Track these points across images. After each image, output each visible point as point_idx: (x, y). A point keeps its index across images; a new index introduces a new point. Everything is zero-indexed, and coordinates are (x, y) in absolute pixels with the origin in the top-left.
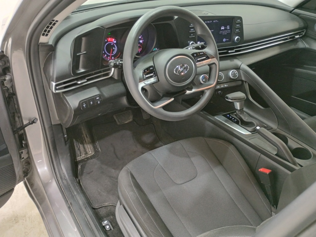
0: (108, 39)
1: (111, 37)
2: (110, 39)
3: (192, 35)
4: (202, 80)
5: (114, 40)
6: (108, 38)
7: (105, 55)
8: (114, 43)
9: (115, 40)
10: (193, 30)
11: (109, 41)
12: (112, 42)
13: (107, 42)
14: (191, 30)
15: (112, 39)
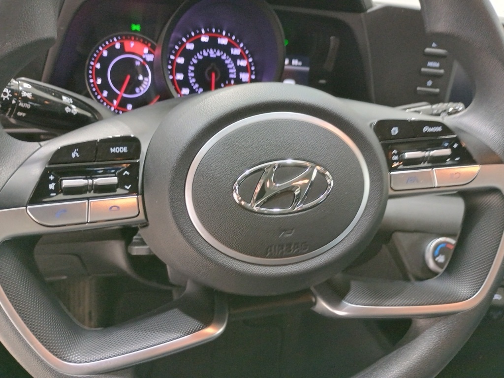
0: (126, 43)
1: (139, 41)
2: (132, 44)
3: (430, 83)
4: (434, 257)
5: (146, 50)
6: (126, 38)
7: (102, 92)
8: (144, 59)
9: (150, 52)
10: (437, 65)
11: (127, 50)
12: (141, 57)
13: (122, 51)
14: (430, 64)
15: (139, 45)
